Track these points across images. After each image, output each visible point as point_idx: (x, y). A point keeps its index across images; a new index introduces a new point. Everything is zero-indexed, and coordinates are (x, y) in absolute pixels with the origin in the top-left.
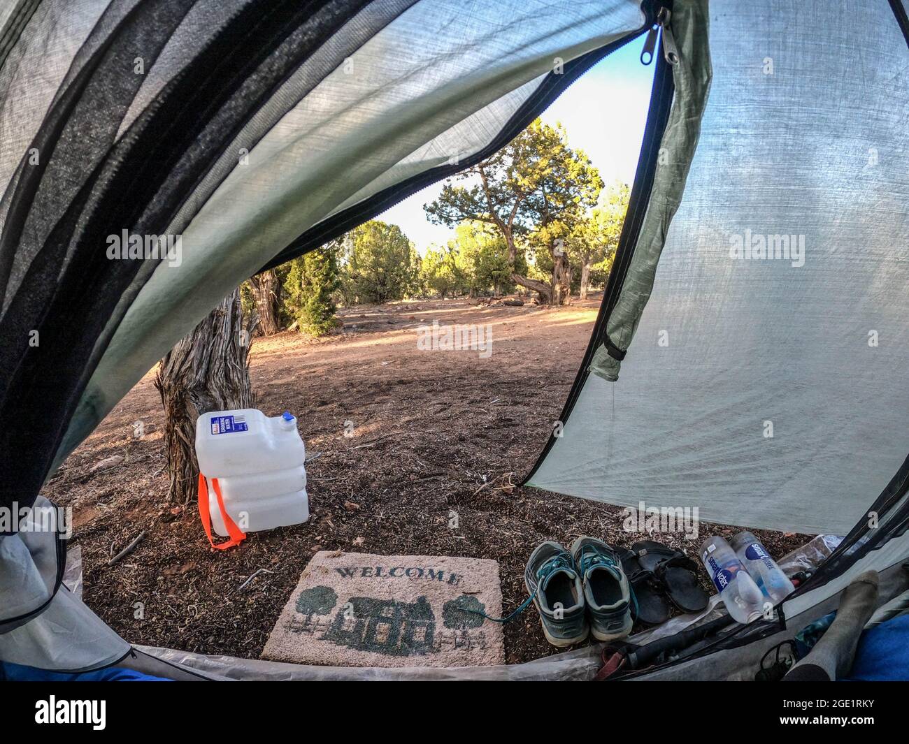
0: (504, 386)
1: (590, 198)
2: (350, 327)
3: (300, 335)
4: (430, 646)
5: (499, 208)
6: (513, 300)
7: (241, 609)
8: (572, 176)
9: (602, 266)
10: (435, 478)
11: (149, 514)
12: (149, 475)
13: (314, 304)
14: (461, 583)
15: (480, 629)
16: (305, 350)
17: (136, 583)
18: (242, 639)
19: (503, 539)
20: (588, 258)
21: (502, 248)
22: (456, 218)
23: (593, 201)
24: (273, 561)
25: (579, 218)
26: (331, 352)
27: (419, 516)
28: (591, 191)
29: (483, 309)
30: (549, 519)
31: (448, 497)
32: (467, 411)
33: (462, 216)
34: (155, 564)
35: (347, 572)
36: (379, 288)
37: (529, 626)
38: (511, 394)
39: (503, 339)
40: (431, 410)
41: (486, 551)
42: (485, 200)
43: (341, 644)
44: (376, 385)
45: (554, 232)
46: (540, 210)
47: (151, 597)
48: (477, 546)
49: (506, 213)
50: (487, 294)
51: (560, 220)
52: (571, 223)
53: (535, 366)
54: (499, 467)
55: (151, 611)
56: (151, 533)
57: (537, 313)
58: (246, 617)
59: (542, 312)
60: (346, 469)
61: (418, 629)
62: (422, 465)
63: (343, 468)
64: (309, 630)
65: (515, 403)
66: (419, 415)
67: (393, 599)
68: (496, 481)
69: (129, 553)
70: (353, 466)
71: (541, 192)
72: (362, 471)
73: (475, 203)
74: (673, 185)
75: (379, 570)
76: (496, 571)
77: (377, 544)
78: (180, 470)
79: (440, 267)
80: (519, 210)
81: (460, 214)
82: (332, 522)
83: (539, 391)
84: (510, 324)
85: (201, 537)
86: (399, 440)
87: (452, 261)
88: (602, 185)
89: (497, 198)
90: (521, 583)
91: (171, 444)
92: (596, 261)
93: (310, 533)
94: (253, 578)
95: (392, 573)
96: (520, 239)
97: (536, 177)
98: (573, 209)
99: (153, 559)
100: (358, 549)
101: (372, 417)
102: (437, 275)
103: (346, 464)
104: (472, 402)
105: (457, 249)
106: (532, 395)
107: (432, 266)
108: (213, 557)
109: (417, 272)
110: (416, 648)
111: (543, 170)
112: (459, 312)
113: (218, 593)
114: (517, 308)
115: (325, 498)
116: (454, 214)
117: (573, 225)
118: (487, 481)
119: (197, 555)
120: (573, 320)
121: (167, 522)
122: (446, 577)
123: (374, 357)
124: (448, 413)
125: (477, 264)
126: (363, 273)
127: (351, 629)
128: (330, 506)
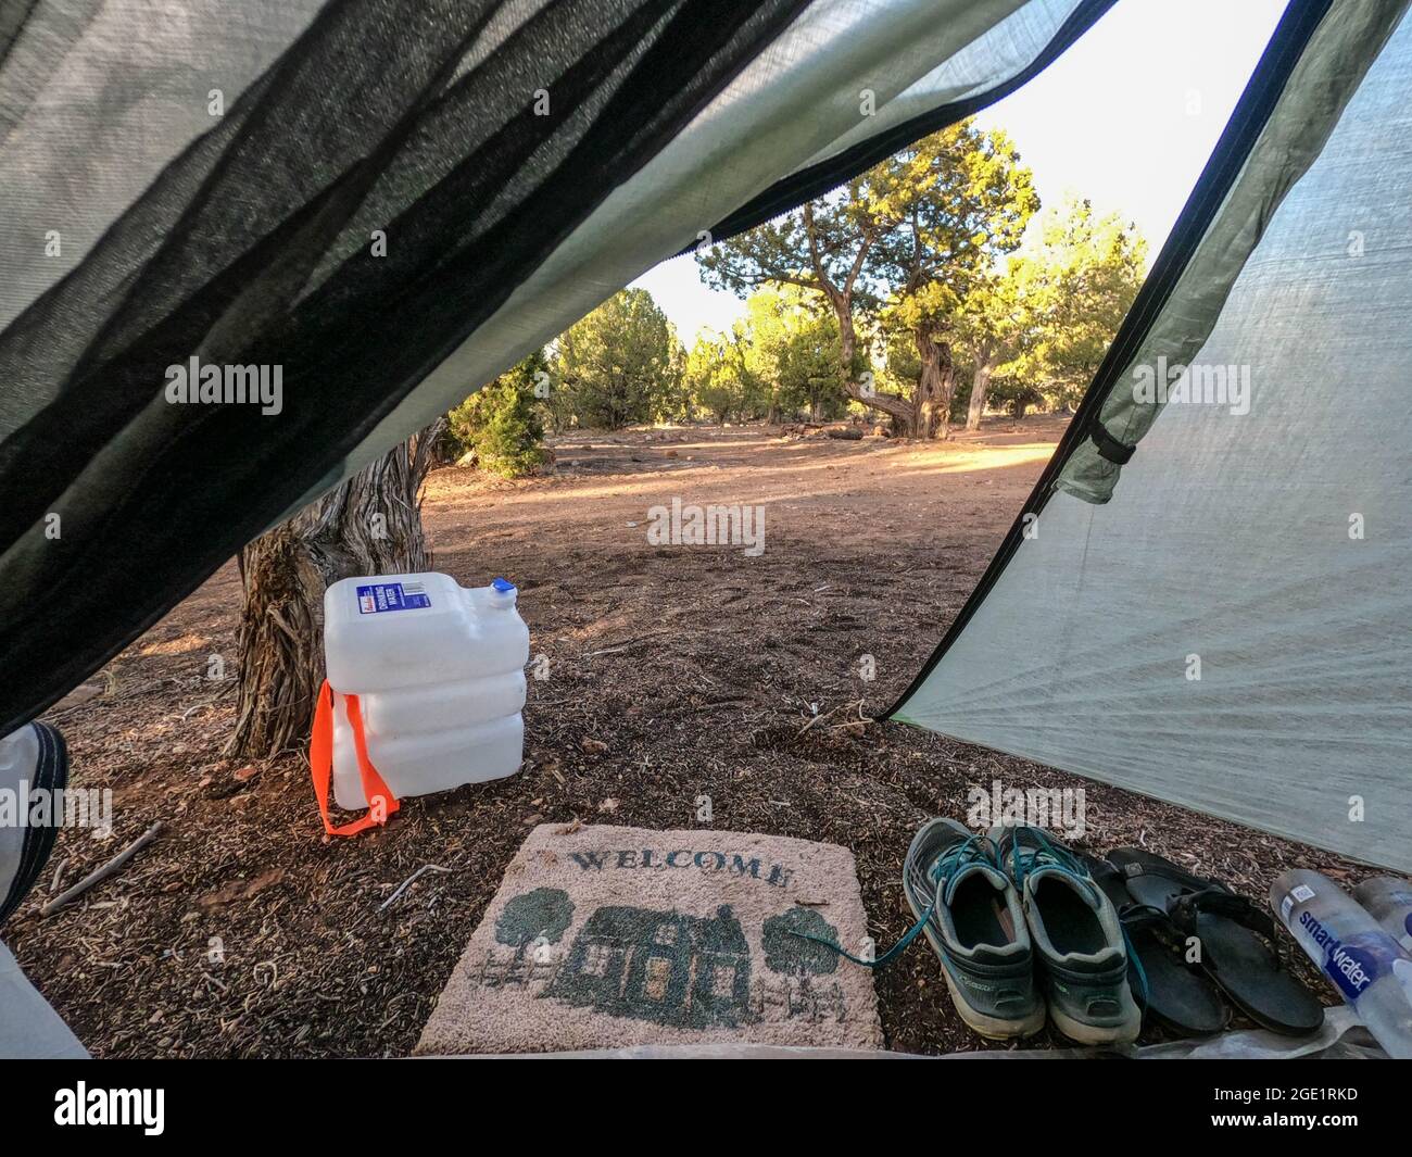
0: (834, 566)
1: (1007, 234)
2: (567, 465)
3: (479, 473)
4: (743, 1009)
5: (830, 260)
6: (844, 428)
7: (381, 952)
8: (976, 189)
9: (1013, 370)
10: (732, 703)
11: (172, 789)
12: (173, 716)
13: (505, 421)
14: (790, 883)
15: (833, 979)
16: (491, 500)
17: (117, 942)
18: (375, 1019)
19: (856, 812)
20: (987, 355)
21: (829, 336)
22: (751, 280)
23: (1013, 240)
24: (452, 848)
25: (979, 277)
26: (537, 504)
27: (710, 764)
28: (1010, 219)
29: (791, 443)
30: (933, 785)
31: (757, 735)
32: (776, 602)
33: (763, 274)
34: (180, 889)
35: (590, 860)
36: (613, 401)
37: (921, 983)
38: (849, 579)
39: (829, 492)
40: (717, 598)
41: (828, 830)
42: (806, 244)
43: (581, 1005)
44: (620, 557)
45: (929, 304)
46: (904, 263)
47: (158, 964)
48: (814, 822)
49: (841, 269)
50: (798, 418)
51: (940, 281)
52: (962, 286)
53: (887, 537)
54: (837, 693)
55: (151, 999)
56: (179, 823)
57: (887, 451)
58: (390, 966)
59: (895, 450)
60: (581, 688)
61: (720, 971)
62: (708, 682)
63: (575, 686)
64: (519, 980)
65: (857, 594)
66: (696, 606)
67: (674, 910)
68: (835, 714)
69: (112, 875)
70: (593, 683)
71: (910, 227)
72: (608, 690)
73: (786, 250)
74: (1310, 123)
75: (648, 855)
76: (851, 867)
77: (642, 809)
78: (269, 691)
79: (718, 370)
80: (865, 265)
81: (759, 271)
82: (563, 773)
83: (896, 577)
84: (839, 468)
85: (301, 817)
86: (666, 642)
87: (739, 359)
88: (1034, 206)
89: (827, 239)
90: (897, 893)
91: (253, 641)
92: (1002, 360)
93: (522, 794)
94: (410, 883)
95: (670, 861)
96: (863, 319)
97: (904, 195)
98: (969, 258)
99: (179, 878)
100: (608, 819)
101: (617, 608)
102: (713, 383)
103: (580, 678)
104: (783, 588)
105: (748, 338)
106: (885, 582)
107: (705, 366)
108: (325, 854)
109: (680, 376)
110: (719, 1012)
111: (918, 180)
112: (752, 447)
113: (330, 925)
114: (853, 444)
115: (547, 733)
116: (749, 271)
117: (967, 290)
118: (819, 713)
119: (290, 853)
120: (951, 466)
121: (219, 798)
122: (765, 870)
123: (613, 514)
124: (744, 603)
125: (783, 365)
126: (586, 374)
127: (600, 971)
128: (557, 745)
